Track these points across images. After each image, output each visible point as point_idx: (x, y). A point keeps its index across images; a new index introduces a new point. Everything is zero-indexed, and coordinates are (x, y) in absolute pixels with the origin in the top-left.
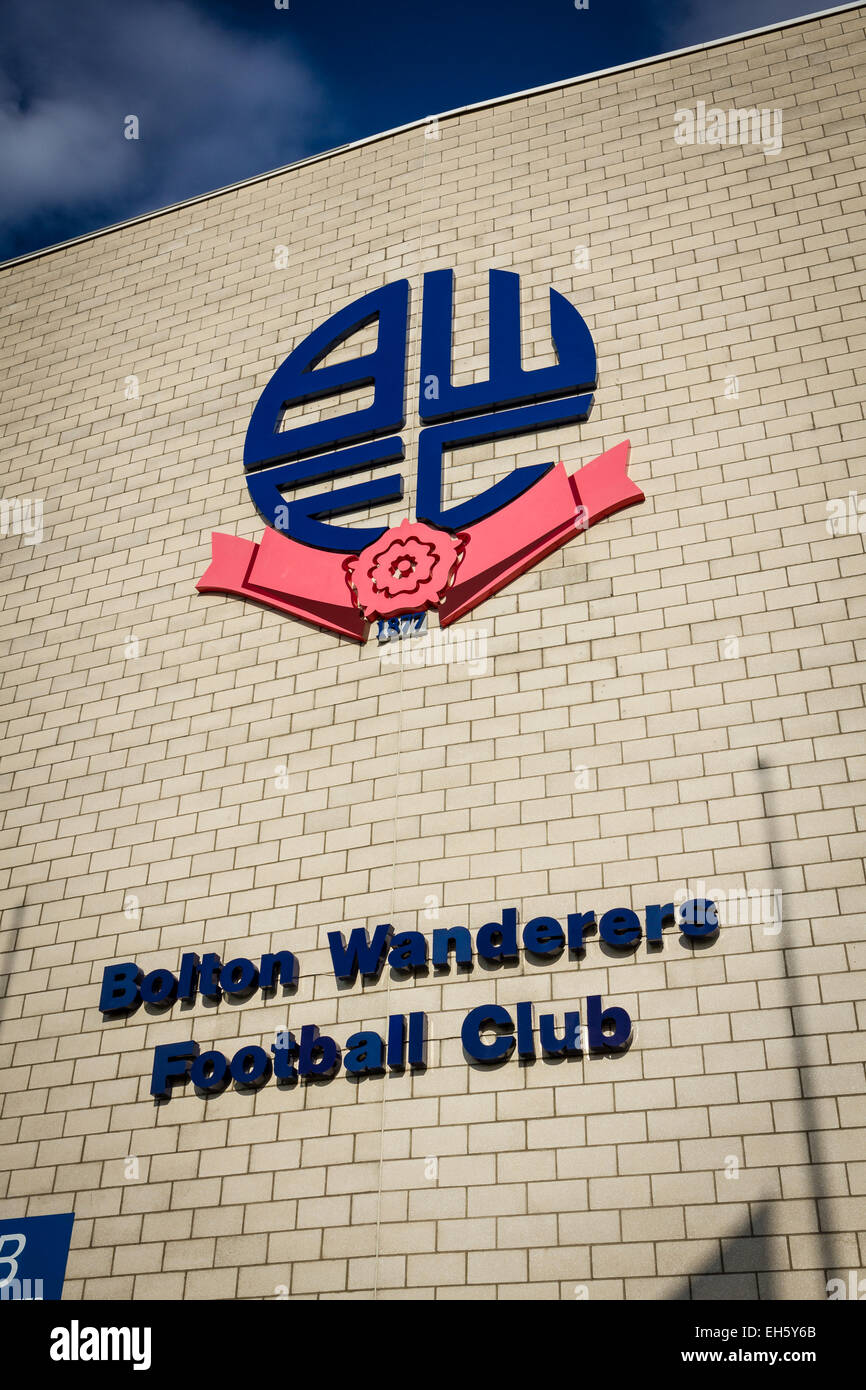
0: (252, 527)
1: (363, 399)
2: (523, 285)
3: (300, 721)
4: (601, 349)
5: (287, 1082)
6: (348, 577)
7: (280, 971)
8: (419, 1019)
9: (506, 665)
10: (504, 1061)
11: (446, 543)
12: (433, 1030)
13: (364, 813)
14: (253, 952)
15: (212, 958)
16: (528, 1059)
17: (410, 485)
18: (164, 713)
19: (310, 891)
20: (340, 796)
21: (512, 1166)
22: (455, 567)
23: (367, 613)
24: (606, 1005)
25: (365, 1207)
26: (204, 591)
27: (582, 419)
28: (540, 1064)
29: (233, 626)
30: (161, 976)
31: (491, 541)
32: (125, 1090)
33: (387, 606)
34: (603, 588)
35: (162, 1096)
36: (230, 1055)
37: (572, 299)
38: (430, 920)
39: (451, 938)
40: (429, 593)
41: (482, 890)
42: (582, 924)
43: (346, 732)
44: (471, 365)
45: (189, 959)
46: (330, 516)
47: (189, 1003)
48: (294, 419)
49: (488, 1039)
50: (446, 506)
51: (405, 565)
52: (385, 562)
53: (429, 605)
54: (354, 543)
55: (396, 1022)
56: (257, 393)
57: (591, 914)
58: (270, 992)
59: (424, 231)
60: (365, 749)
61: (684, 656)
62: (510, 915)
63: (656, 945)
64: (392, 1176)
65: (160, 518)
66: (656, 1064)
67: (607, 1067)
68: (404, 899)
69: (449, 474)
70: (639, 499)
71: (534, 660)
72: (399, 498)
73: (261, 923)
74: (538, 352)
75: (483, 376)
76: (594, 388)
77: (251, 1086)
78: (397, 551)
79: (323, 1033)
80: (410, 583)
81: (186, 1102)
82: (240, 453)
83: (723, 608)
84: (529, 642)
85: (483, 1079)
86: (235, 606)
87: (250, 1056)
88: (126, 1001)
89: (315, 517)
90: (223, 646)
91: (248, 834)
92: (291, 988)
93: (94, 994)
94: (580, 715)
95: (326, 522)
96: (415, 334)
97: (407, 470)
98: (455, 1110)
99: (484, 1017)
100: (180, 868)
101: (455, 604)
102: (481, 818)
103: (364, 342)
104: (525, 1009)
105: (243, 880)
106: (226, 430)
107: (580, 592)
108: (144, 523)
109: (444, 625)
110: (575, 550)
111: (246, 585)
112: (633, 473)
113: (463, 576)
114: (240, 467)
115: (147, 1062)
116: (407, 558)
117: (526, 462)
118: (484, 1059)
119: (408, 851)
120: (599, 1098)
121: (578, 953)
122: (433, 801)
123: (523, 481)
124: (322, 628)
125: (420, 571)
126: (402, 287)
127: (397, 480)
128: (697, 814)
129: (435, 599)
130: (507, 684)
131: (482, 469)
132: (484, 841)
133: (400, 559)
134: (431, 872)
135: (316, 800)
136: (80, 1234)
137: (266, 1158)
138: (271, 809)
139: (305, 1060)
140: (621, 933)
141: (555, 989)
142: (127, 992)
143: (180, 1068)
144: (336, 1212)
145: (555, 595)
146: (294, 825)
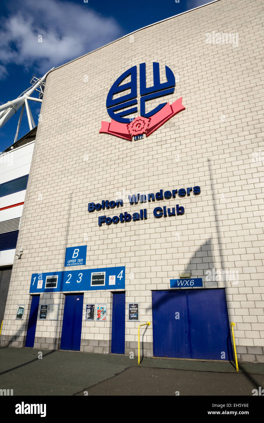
0: (109, 120)
1: (129, 92)
2: (160, 65)
3: (120, 157)
4: (176, 78)
5: (122, 222)
6: (128, 128)
7: (120, 203)
8: (145, 210)
9: (159, 144)
10: (161, 217)
11: (146, 120)
12: (148, 212)
13: (133, 173)
14: (115, 200)
15: (107, 201)
16: (165, 216)
17: (139, 109)
18: (95, 157)
19: (124, 188)
20: (129, 171)
21: (163, 235)
22: (149, 125)
23: (132, 135)
24: (179, 206)
25: (137, 242)
26: (101, 133)
27: (173, 93)
28: (168, 217)
29: (106, 139)
30: (98, 205)
31: (155, 119)
32: (94, 224)
33: (136, 133)
34: (178, 127)
35: (100, 225)
36: (112, 218)
37: (170, 68)
39: (151, 195)
40: (144, 130)
41: (156, 186)
42: (175, 192)
43: (129, 158)
44: (150, 83)
45: (103, 201)
46: (124, 116)
47: (104, 209)
48: (116, 97)
49: (158, 213)
50: (146, 113)
51: (139, 125)
52: (135, 125)
53: (144, 133)
54: (128, 122)
55: (141, 211)
56: (108, 92)
57: (176, 190)
58: (118, 206)
59: (139, 55)
60: (133, 161)
61: (194, 140)
62: (161, 191)
63: (189, 195)
64: (142, 237)
65: (91, 119)
66: (189, 216)
67: (180, 217)
68: (142, 189)
69: (146, 106)
70: (184, 109)
71: (164, 142)
72: (137, 112)
74: (163, 79)
75: (152, 85)
76: (175, 86)
77: (116, 223)
78: (137, 122)
79: (128, 213)
80: (140, 129)
81: (104, 226)
82: (105, 105)
83: (201, 130)
84: (163, 139)
85: (158, 220)
86: (107, 135)
87: (115, 218)
88: (92, 209)
89: (121, 117)
90: (105, 143)
91: (112, 178)
92: (122, 206)
93: (87, 208)
94: (174, 153)
95: (123, 118)
96: (138, 77)
97: (138, 106)
98: (153, 225)
99: (157, 209)
100: (100, 185)
101: (149, 132)
102: (155, 173)
103: (128, 80)
104: (165, 207)
105: (112, 187)
106: (102, 100)
107: (173, 128)
108: (88, 120)
109: (147, 137)
110: (172, 120)
111: (108, 131)
112: (183, 104)
113: (150, 127)
114: (106, 107)
115: (97, 220)
116: (139, 124)
117: (162, 103)
118: (158, 217)
119: (142, 180)
120: (179, 222)
121: (174, 197)
122: (146, 171)
123: (161, 106)
124: (123, 139)
125: (142, 126)
126: (135, 67)
127: (136, 108)
128: (196, 170)
129: (145, 131)
130: (160, 147)
131: (153, 105)
132: (156, 177)
133: (138, 124)
134: (146, 184)
135: (124, 171)
136: (88, 249)
137: (119, 235)
138: (116, 173)
139: (126, 218)
140: (182, 193)
141: (170, 204)
142: (93, 208)
143: (103, 220)
144: (132, 243)
145: (168, 129)
146: (121, 176)
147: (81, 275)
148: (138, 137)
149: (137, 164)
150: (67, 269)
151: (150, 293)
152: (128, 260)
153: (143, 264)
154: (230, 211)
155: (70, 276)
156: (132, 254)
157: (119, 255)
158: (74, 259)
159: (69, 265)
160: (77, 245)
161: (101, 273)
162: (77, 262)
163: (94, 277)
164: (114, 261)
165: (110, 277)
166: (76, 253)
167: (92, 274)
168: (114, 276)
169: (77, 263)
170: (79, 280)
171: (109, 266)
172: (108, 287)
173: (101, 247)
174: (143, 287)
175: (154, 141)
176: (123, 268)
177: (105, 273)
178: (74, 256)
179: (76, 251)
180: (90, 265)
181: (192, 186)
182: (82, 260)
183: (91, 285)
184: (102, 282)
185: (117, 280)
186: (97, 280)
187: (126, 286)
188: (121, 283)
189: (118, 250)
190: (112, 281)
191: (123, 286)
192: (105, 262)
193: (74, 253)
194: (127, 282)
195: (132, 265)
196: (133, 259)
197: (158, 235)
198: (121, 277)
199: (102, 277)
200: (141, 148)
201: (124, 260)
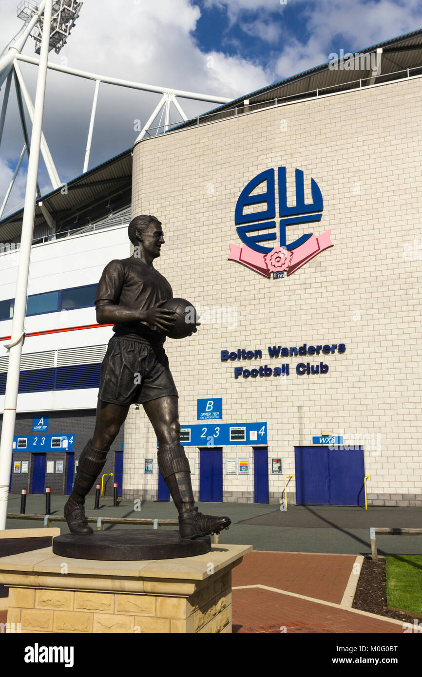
0: (240, 244)
1: (263, 207)
2: (304, 174)
3: (257, 296)
4: (324, 198)
5: (262, 375)
6: (265, 259)
7: (258, 354)
8: (288, 365)
9: (303, 286)
10: (304, 373)
11: (288, 254)
12: (290, 367)
13: (273, 320)
14: (253, 349)
15: (244, 350)
16: (308, 373)
17: (278, 235)
18: (224, 291)
19: (263, 336)
20: (268, 316)
21: (306, 392)
22: (291, 260)
23: (270, 271)
24: (324, 364)
25: (279, 399)
26: (229, 260)
27: (319, 220)
28: (311, 374)
29: (238, 270)
30: (233, 353)
32: (228, 375)
33: (275, 270)
34: (324, 269)
35: (236, 377)
36: (250, 370)
37: (316, 181)
38: (289, 346)
39: (293, 349)
40: (284, 267)
42: (319, 348)
43: (267, 300)
44: (291, 202)
45: (239, 350)
46: (259, 242)
47: (239, 359)
49: (301, 369)
50: (288, 243)
51: (278, 259)
52: (274, 257)
53: (284, 270)
54: (266, 251)
55: (283, 365)
57: (321, 346)
58: (256, 358)
59: (277, 150)
60: (272, 305)
61: (341, 288)
62: (305, 345)
63: (333, 352)
64: (284, 393)
65: (214, 235)
66: (333, 374)
67: (323, 375)
68: (283, 340)
69: (287, 233)
70: (333, 246)
71: (308, 286)
72: (275, 239)
73: (253, 343)
74: (309, 200)
76: (322, 211)
77: (255, 376)
78: (276, 255)
79: (268, 367)
80: (280, 264)
81: (241, 378)
82: (233, 219)
83: (351, 276)
84: (308, 281)
85: (300, 377)
86: (238, 265)
87: (254, 370)
88: (225, 358)
89: (255, 242)
90: (236, 275)
91: (248, 322)
92: (261, 357)
93: (219, 356)
94: (320, 300)
95: (257, 244)
97: (277, 230)
98: (295, 382)
99: (300, 365)
101: (291, 270)
102: (298, 323)
104: (308, 364)
105: (248, 333)
106: (228, 210)
107: (319, 269)
108: (210, 236)
109: (288, 275)
110: (319, 258)
111: (240, 260)
112: (332, 237)
113: (293, 263)
114: (234, 223)
115: (233, 370)
116: (279, 257)
117: (307, 232)
118: (300, 373)
119: (283, 329)
120: (322, 381)
121: (318, 353)
122: (287, 318)
123: (306, 238)
124: (259, 274)
125: (282, 261)
126: (272, 170)
127: (275, 234)
129: (286, 269)
130: (303, 292)
132: (299, 328)
133: (277, 257)
134: (288, 334)
135: (262, 316)
136: (224, 402)
137: (259, 389)
138: (252, 317)
139: (265, 372)
140: (327, 350)
141: (314, 360)
142: (226, 356)
143: (239, 372)
144: (274, 399)
145: (313, 269)
146: (257, 322)
147: (217, 430)
148: (278, 275)
149: (276, 309)
150: (201, 422)
151: (293, 449)
152: (269, 416)
153: (285, 421)
154: (373, 373)
155: (205, 430)
156: (274, 410)
157: (260, 411)
158: (209, 412)
159: (203, 418)
160: (210, 397)
161: (241, 428)
162: (211, 415)
163: (233, 432)
164: (255, 417)
165: (251, 432)
166: (210, 406)
167: (231, 429)
168: (256, 432)
169: (212, 417)
170: (216, 434)
171: (248, 422)
172: (249, 442)
173: (239, 401)
174: (286, 443)
175: (298, 282)
176: (265, 424)
177: (245, 428)
178: (208, 409)
179: (210, 404)
180: (226, 419)
181: (338, 342)
182: (218, 413)
183: (231, 440)
184: (243, 438)
185: (259, 435)
186: (237, 435)
187: (268, 442)
188: (263, 439)
189: (258, 405)
190: (253, 436)
191: (265, 442)
192: (244, 417)
193: (208, 406)
194: (269, 438)
195: (274, 421)
196: (275, 416)
197: (301, 393)
198: (263, 433)
199: (242, 432)
200: (281, 289)
201: (265, 416)
